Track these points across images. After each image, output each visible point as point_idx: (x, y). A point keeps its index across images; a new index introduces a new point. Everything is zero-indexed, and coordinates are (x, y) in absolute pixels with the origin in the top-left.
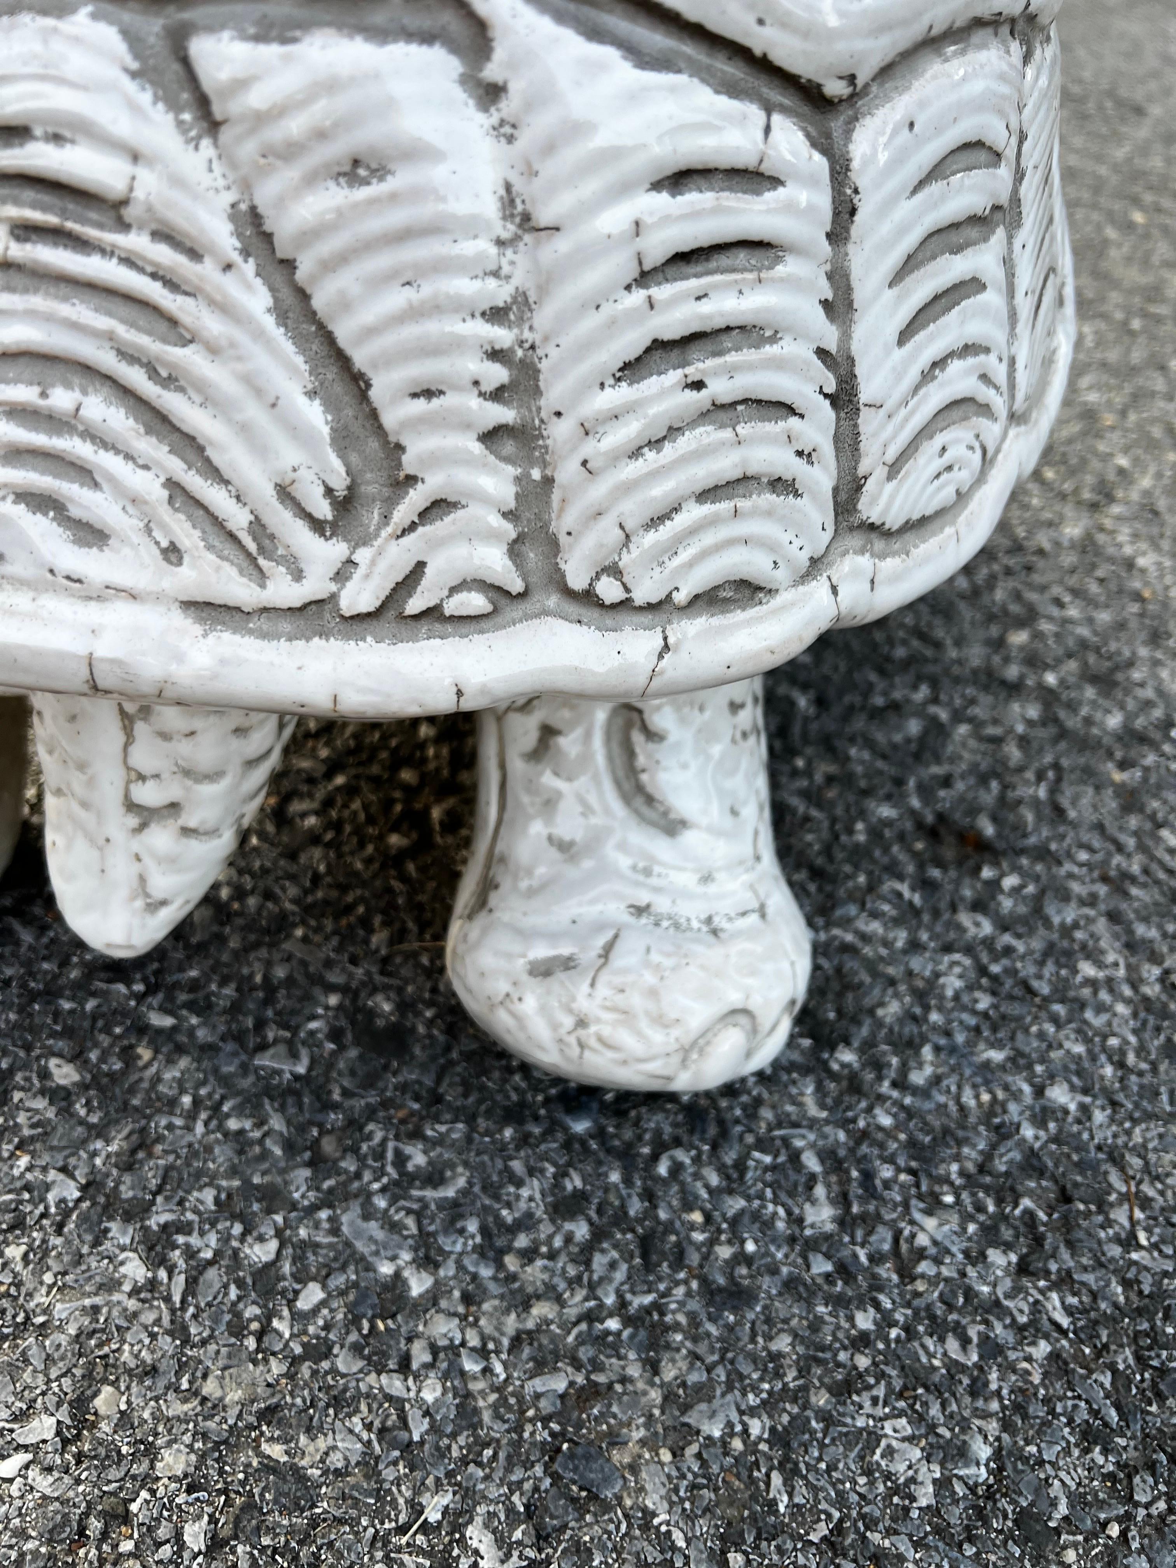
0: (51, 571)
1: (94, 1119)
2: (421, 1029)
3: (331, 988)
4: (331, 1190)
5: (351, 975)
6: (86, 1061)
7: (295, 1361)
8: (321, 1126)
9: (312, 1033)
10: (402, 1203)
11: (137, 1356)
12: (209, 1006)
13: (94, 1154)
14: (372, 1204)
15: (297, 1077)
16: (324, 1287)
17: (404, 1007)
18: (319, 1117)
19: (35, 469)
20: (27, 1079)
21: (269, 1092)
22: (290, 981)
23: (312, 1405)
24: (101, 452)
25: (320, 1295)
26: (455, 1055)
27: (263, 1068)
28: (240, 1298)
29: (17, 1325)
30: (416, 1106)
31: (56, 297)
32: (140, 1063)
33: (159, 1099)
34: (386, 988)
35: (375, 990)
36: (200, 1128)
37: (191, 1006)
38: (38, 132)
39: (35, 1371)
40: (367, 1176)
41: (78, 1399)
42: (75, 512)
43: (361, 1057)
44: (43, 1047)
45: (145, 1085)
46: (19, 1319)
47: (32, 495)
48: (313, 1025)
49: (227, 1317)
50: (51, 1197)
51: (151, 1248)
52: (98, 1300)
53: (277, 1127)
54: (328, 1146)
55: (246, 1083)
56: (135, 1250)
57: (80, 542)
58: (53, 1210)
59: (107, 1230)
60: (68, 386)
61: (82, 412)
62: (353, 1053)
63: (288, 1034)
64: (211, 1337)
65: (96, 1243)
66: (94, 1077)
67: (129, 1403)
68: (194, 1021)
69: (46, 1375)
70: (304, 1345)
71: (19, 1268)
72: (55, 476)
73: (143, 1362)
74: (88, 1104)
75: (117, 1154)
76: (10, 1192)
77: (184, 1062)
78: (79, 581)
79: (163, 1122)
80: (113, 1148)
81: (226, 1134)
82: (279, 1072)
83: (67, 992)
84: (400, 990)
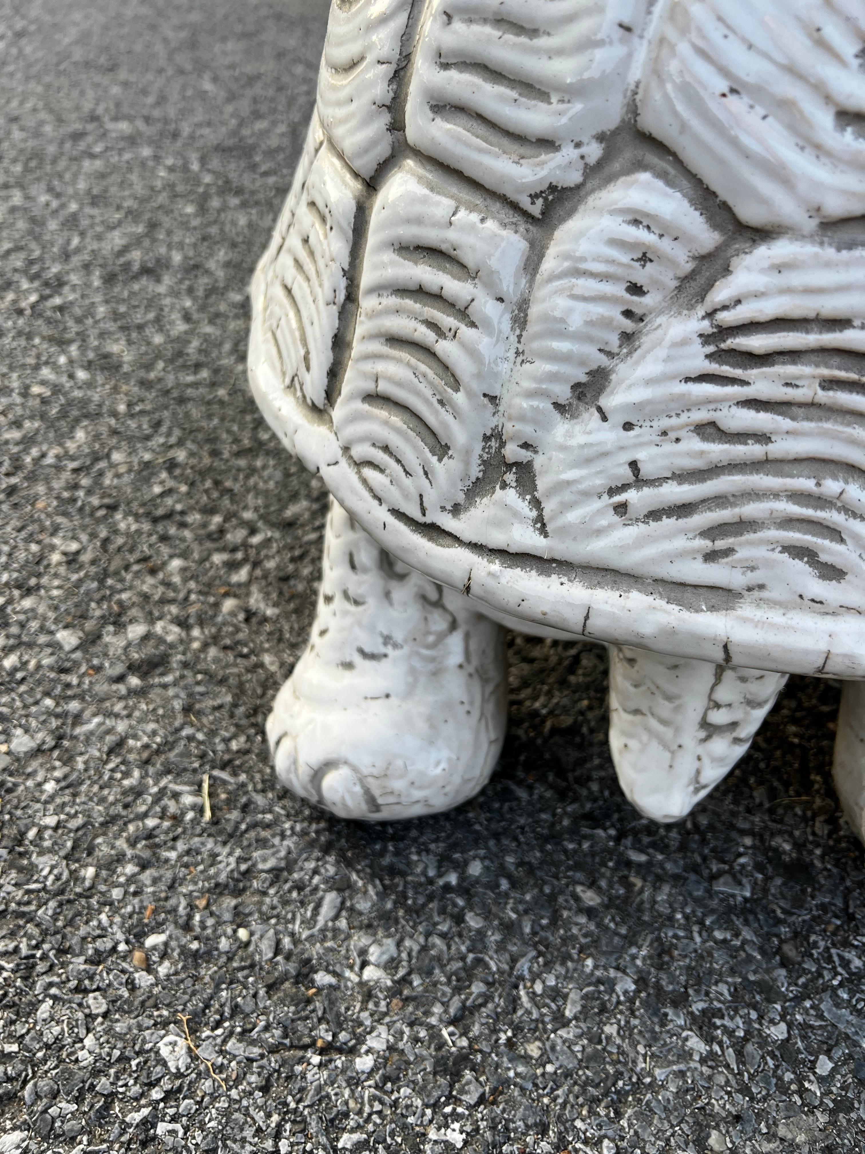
0: (801, 596)
1: (623, 931)
2: (818, 863)
3: (743, 833)
4: (805, 986)
5: (753, 823)
6: (600, 888)
7: (833, 1113)
8: (778, 936)
9: (743, 866)
10: (858, 995)
11: (724, 1108)
12: (667, 846)
13: (634, 957)
14: (838, 996)
15: (746, 900)
16: (830, 1058)
17: (798, 846)
18: (775, 930)
19: (799, 531)
20: (566, 901)
21: (730, 910)
22: (711, 827)
23: (856, 1146)
24: (851, 520)
25: (831, 1065)
26: (848, 883)
27: (722, 893)
28: (777, 1067)
29: (633, 1084)
30: (839, 922)
31: (842, 424)
32: (636, 889)
33: (660, 916)
34: (780, 833)
35: (772, 835)
36: (698, 939)
37: (653, 845)
38: (857, 323)
39: (660, 1118)
40: (827, 975)
41: (697, 1140)
42: (823, 558)
43: (784, 884)
44: (568, 877)
45: (647, 906)
46: (634, 1080)
47: (795, 547)
48: (742, 860)
49: (774, 1081)
50: (618, 988)
51: (701, 1028)
52: (682, 1067)
53: (748, 937)
54: (789, 950)
55: (714, 903)
56: (691, 1030)
57: (823, 577)
58: (622, 998)
59: (666, 1015)
60: (835, 478)
61: (844, 495)
62: (778, 881)
63: (727, 867)
64: (768, 1094)
65: (663, 1025)
66: (610, 900)
67: (732, 1142)
68: (660, 857)
69: (669, 1121)
70: (833, 1101)
71: (618, 1041)
72: (814, 535)
73: (730, 1113)
74: (613, 919)
75: (651, 957)
76: (589, 985)
77: (666, 889)
78: (821, 603)
79: (670, 934)
80: (644, 952)
81: (716, 942)
82: (733, 896)
83: (566, 836)
84: (791, 834)
